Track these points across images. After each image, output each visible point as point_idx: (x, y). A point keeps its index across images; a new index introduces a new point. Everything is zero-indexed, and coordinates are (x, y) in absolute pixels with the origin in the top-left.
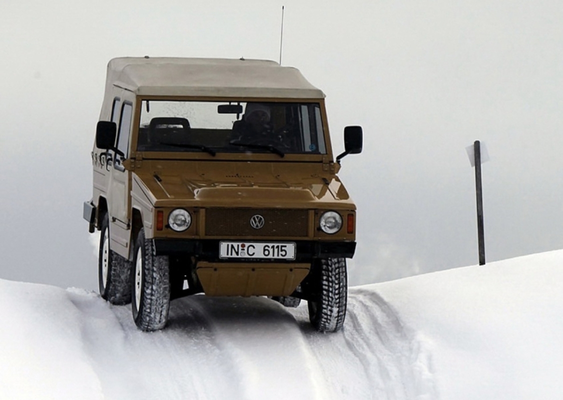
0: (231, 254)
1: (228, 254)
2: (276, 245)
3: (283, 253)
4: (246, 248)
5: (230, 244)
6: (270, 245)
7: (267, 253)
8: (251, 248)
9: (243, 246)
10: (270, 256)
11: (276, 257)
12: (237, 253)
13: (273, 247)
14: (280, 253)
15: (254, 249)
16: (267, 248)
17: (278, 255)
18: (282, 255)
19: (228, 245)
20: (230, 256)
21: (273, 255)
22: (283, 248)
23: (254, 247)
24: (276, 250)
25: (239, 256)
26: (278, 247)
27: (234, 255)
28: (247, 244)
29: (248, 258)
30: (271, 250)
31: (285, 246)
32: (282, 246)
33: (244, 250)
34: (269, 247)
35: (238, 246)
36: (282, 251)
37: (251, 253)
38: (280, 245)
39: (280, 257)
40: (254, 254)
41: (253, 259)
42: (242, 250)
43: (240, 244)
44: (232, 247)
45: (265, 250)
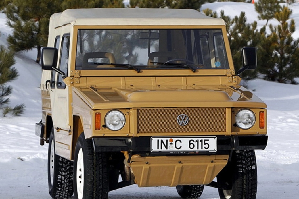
0: (161, 148)
1: (158, 148)
2: (200, 139)
3: (206, 146)
4: (174, 143)
5: (160, 139)
6: (195, 139)
7: (192, 146)
8: (178, 142)
9: (171, 141)
10: (195, 149)
11: (200, 149)
12: (166, 147)
13: (197, 141)
14: (204, 146)
15: (181, 143)
16: (192, 142)
17: (202, 148)
18: (205, 148)
19: (158, 140)
20: (160, 150)
21: (198, 148)
22: (206, 142)
23: (181, 142)
24: (200, 144)
25: (168, 150)
26: (201, 141)
27: (164, 149)
28: (175, 139)
29: (176, 152)
30: (196, 144)
31: (208, 140)
32: (205, 140)
33: (172, 144)
34: (194, 141)
35: (167, 140)
36: (205, 144)
37: (178, 147)
38: (203, 139)
39: (204, 150)
40: (181, 147)
41: (180, 152)
42: (170, 144)
43: (169, 139)
44: (162, 141)
45: (190, 144)
